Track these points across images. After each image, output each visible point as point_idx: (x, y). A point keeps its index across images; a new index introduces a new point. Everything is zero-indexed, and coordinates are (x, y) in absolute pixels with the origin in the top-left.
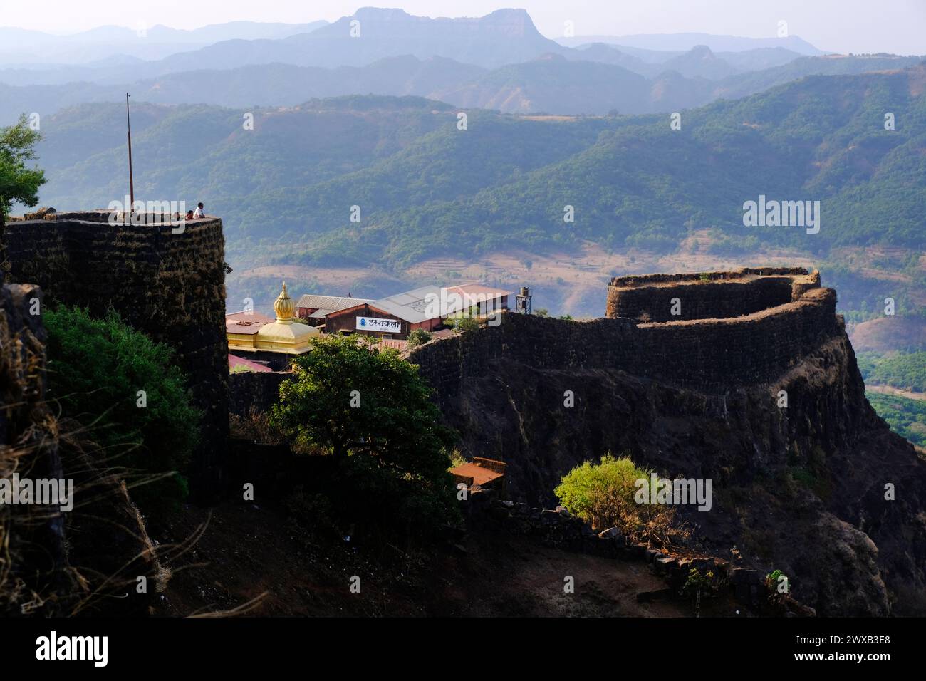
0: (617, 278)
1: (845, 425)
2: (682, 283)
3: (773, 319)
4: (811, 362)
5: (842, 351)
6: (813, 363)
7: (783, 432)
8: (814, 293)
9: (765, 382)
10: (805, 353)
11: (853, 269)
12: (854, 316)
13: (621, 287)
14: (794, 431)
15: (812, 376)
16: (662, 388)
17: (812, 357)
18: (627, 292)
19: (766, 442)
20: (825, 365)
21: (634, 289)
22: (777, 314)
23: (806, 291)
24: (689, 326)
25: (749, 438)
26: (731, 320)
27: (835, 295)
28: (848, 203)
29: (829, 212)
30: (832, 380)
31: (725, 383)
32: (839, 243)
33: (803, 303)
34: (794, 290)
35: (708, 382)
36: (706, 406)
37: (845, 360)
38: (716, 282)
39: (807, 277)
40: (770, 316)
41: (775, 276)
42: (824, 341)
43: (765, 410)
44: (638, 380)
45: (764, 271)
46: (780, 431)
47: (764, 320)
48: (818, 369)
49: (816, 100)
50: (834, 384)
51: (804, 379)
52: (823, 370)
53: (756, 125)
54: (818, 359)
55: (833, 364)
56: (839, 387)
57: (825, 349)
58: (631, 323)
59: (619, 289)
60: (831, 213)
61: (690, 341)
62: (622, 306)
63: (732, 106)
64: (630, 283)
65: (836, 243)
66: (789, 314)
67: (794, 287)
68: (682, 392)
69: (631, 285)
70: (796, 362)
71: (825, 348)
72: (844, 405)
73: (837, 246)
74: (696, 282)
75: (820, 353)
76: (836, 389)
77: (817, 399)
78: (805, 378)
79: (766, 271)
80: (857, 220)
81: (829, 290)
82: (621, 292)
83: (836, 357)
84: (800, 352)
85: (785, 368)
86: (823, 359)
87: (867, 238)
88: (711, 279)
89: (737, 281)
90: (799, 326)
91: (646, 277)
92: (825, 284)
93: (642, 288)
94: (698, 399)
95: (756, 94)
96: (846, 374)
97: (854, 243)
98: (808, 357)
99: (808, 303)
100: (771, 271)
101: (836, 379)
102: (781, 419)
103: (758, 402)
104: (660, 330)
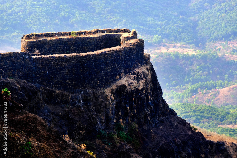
0: (26, 35)
1: (151, 112)
2: (61, 37)
3: (106, 54)
4: (129, 77)
5: (147, 72)
6: (130, 78)
7: (112, 113)
9: (103, 87)
10: (126, 73)
11: (220, 55)
12: (219, 84)
13: (28, 39)
14: (120, 114)
15: (129, 85)
16: (46, 90)
17: (129, 74)
18: (31, 42)
19: (103, 118)
20: (138, 79)
21: (35, 40)
22: (109, 51)
23: (128, 40)
24: (61, 57)
25: (94, 115)
26: (83, 54)
27: (143, 43)
28: (218, 14)
29: (206, 19)
30: (140, 88)
31: (81, 87)
32: (212, 39)
33: (125, 46)
34: (121, 40)
35: (72, 87)
36: (71, 99)
37: (149, 77)
38: (80, 37)
39: (129, 33)
40: (105, 52)
41: (112, 33)
42: (137, 67)
43: (102, 101)
44: (33, 85)
45: (106, 31)
46: (111, 112)
47: (101, 54)
48: (133, 81)
50: (143, 89)
51: (125, 86)
52: (136, 82)
54: (133, 76)
55: (142, 79)
56: (146, 91)
57: (137, 71)
58: (29, 55)
59: (27, 40)
60: (207, 21)
61: (61, 65)
62: (29, 50)
64: (33, 37)
65: (210, 39)
66: (116, 51)
67: (121, 38)
68: (57, 91)
69: (34, 39)
70: (121, 77)
71: (137, 70)
72: (150, 102)
73: (210, 41)
74: (69, 37)
75: (134, 72)
76: (144, 92)
77: (133, 97)
78: (125, 85)
79: (108, 31)
80: (223, 24)
81: (139, 40)
82: (28, 42)
83: (144, 75)
84: (123, 72)
85: (114, 80)
86: (136, 76)
88: (77, 35)
89: (91, 36)
90: (122, 58)
91: (42, 34)
93: (39, 40)
94: (66, 95)
96: (150, 85)
97: (221, 39)
98: (128, 75)
99: (127, 46)
100: (111, 31)
101: (143, 87)
102: (111, 106)
103: (99, 97)
104: (44, 59)
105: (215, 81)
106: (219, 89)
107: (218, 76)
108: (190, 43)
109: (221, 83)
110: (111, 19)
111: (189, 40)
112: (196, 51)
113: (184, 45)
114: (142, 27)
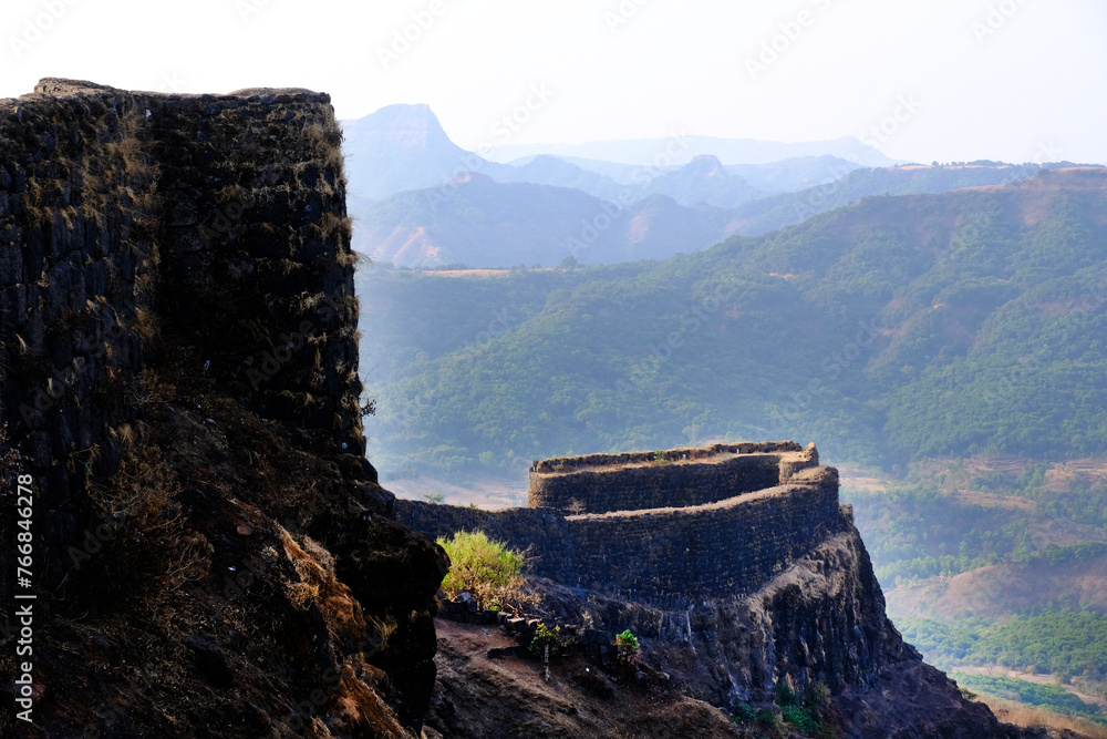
0: (541, 462)
1: (859, 653)
2: (629, 466)
3: (749, 507)
4: (806, 565)
5: (849, 552)
6: (809, 567)
7: (768, 659)
8: (809, 474)
9: (742, 592)
10: (797, 555)
11: (945, 491)
12: (948, 564)
13: (546, 472)
14: (786, 660)
15: (807, 585)
16: (601, 602)
17: (806, 559)
18: (554, 479)
19: (746, 672)
20: (827, 569)
21: (564, 475)
22: (755, 500)
23: (797, 471)
24: (636, 517)
25: (722, 666)
26: (693, 509)
27: (837, 477)
28: (935, 391)
29: (906, 405)
30: (834, 592)
31: (687, 594)
32: (923, 454)
33: (793, 486)
34: (781, 471)
35: (665, 594)
36: (663, 625)
37: (854, 564)
38: (676, 463)
39: (800, 453)
40: (746, 503)
41: (757, 454)
42: (824, 539)
43: (743, 630)
44: (568, 590)
45: (741, 448)
46: (764, 657)
47: (736, 508)
48: (815, 576)
49: (880, 234)
50: (839, 595)
51: (796, 588)
52: (823, 577)
53: (790, 275)
54: (816, 562)
55: (838, 569)
56: (847, 599)
57: (824, 549)
58: (557, 514)
59: (544, 476)
60: (910, 408)
61: (638, 538)
62: (549, 499)
63: (752, 247)
64: (558, 466)
65: (918, 454)
66: (773, 501)
67: (781, 466)
68: (629, 606)
69: (560, 471)
70: (785, 567)
71: (824, 547)
72: (856, 627)
73: (919, 459)
74: (648, 464)
75: (817, 553)
76: (843, 603)
77: (815, 616)
78: (798, 587)
79: (745, 448)
80: (949, 417)
81: (828, 469)
82: (547, 479)
83: (841, 559)
84: (790, 552)
85: (769, 575)
86: (822, 562)
87: (966, 444)
88: (669, 460)
89: (704, 461)
90: (787, 517)
91: (581, 459)
92: (825, 462)
93: (575, 473)
94: (651, 615)
95: (789, 228)
96: (857, 585)
97: (946, 453)
98: (802, 560)
99: (799, 487)
100: (752, 448)
101: (841, 590)
102: (764, 640)
103: (733, 618)
104: (596, 523)
105: (937, 558)
106: (946, 575)
107: (942, 545)
108: (869, 464)
109: (952, 563)
110: (675, 407)
111: (866, 456)
112: (885, 483)
113: (855, 470)
114: (751, 427)
